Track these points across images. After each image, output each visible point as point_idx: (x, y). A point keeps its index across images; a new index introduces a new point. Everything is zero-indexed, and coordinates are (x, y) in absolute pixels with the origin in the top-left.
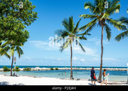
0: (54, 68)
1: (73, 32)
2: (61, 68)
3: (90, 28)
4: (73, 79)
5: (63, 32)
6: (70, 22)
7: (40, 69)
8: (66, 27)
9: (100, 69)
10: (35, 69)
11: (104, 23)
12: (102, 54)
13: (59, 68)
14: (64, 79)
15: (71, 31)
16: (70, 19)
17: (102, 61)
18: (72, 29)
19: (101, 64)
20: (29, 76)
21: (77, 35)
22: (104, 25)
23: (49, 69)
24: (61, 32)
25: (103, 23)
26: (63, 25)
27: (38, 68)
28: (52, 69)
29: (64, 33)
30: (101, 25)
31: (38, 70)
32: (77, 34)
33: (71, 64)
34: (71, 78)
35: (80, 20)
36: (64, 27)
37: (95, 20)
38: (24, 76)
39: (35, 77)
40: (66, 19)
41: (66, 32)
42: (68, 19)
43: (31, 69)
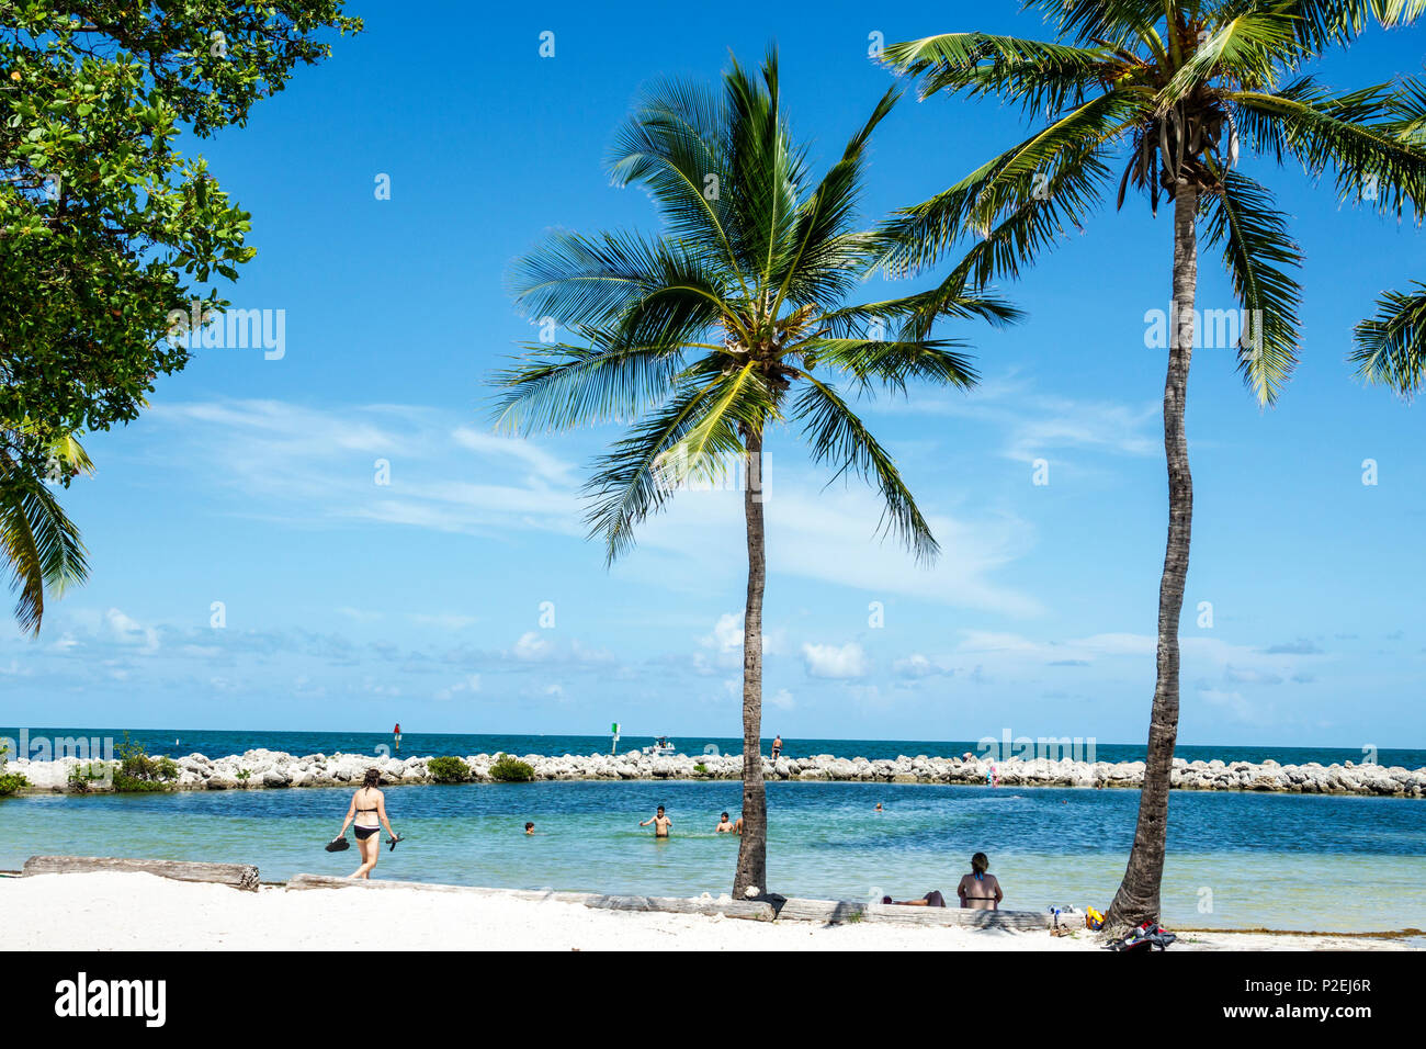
0: (481, 764)
1: (777, 279)
2: (566, 764)
3: (1023, 226)
4: (777, 902)
5: (643, 267)
6: (741, 136)
7: (297, 769)
8: (686, 207)
9: (1136, 770)
10: (226, 769)
11: (1202, 157)
12: (1176, 569)
13: (541, 765)
14: (653, 907)
15: (748, 254)
16: (742, 98)
17: (1169, 665)
18: (762, 238)
19: (1166, 710)
20: (157, 871)
21: (831, 319)
22: (1209, 180)
23: (413, 768)
24: (613, 272)
25: (1191, 159)
26: (639, 171)
27: (263, 764)
28: (451, 776)
29: (661, 284)
30: (1172, 189)
31: (270, 784)
32: (832, 310)
33: (751, 703)
34: (753, 891)
35: (877, 117)
36: (657, 203)
37: (1094, 116)
38: (98, 865)
39: (247, 884)
40: (685, 104)
41: (693, 278)
42: (720, 102)
43: (169, 773)
